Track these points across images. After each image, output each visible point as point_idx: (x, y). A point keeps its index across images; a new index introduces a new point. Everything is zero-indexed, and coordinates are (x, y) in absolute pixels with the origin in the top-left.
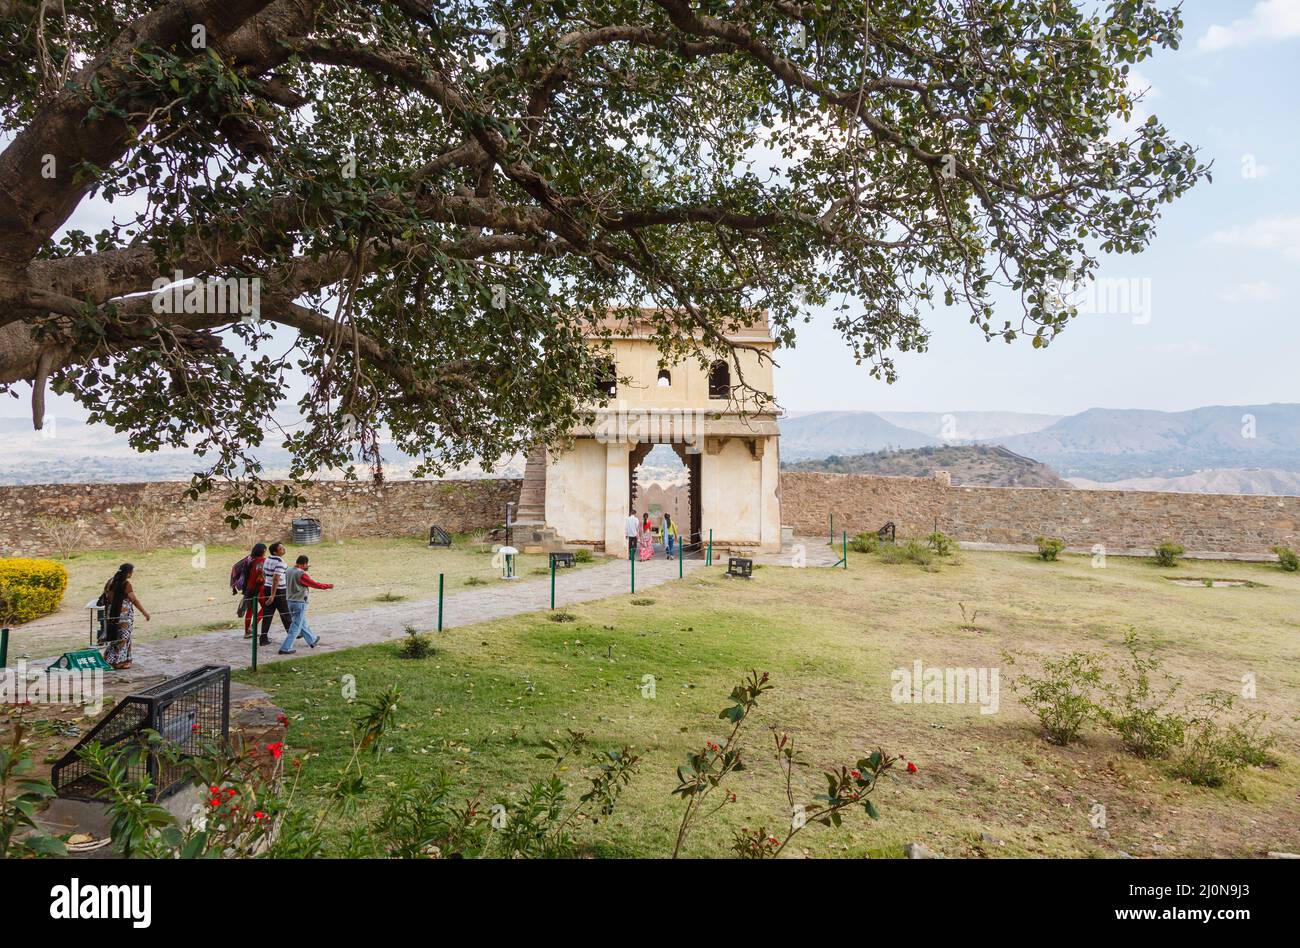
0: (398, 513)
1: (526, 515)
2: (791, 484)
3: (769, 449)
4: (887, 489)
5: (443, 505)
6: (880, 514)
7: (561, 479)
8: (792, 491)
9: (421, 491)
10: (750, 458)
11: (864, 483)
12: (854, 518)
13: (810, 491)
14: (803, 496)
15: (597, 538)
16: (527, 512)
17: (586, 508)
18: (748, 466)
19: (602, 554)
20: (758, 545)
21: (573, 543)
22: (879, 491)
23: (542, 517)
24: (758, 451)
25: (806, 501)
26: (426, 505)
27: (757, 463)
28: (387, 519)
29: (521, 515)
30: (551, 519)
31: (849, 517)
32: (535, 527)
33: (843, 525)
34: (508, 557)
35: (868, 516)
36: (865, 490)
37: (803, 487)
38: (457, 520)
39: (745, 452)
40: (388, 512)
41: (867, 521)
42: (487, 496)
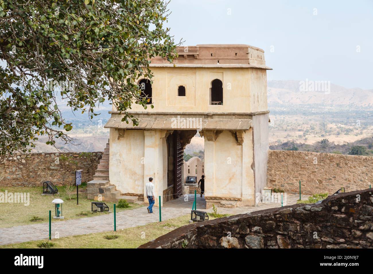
0: (35, 172)
1: (99, 177)
2: (283, 158)
3: (246, 138)
4: (346, 164)
5: (62, 168)
6: (342, 181)
7: (118, 155)
8: (284, 163)
9: (48, 159)
10: (235, 144)
11: (331, 159)
12: (324, 183)
13: (295, 164)
14: (290, 167)
15: (139, 193)
16: (101, 175)
17: (134, 173)
18: (235, 149)
19: (142, 202)
20: (239, 200)
21: (126, 194)
22: (341, 165)
23: (107, 178)
24: (239, 139)
25: (292, 170)
26: (51, 167)
27: (240, 147)
28: (28, 176)
29: (96, 177)
30: (113, 179)
31: (320, 182)
32: (100, 184)
33: (317, 188)
34: (57, 205)
35: (333, 182)
36: (332, 164)
37: (291, 161)
38: (71, 177)
39: (232, 139)
40: (28, 171)
41: (333, 185)
42: (90, 162)
